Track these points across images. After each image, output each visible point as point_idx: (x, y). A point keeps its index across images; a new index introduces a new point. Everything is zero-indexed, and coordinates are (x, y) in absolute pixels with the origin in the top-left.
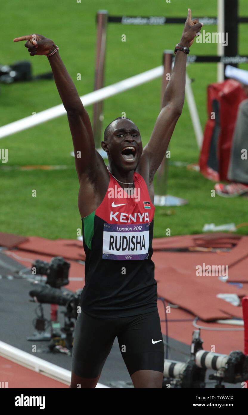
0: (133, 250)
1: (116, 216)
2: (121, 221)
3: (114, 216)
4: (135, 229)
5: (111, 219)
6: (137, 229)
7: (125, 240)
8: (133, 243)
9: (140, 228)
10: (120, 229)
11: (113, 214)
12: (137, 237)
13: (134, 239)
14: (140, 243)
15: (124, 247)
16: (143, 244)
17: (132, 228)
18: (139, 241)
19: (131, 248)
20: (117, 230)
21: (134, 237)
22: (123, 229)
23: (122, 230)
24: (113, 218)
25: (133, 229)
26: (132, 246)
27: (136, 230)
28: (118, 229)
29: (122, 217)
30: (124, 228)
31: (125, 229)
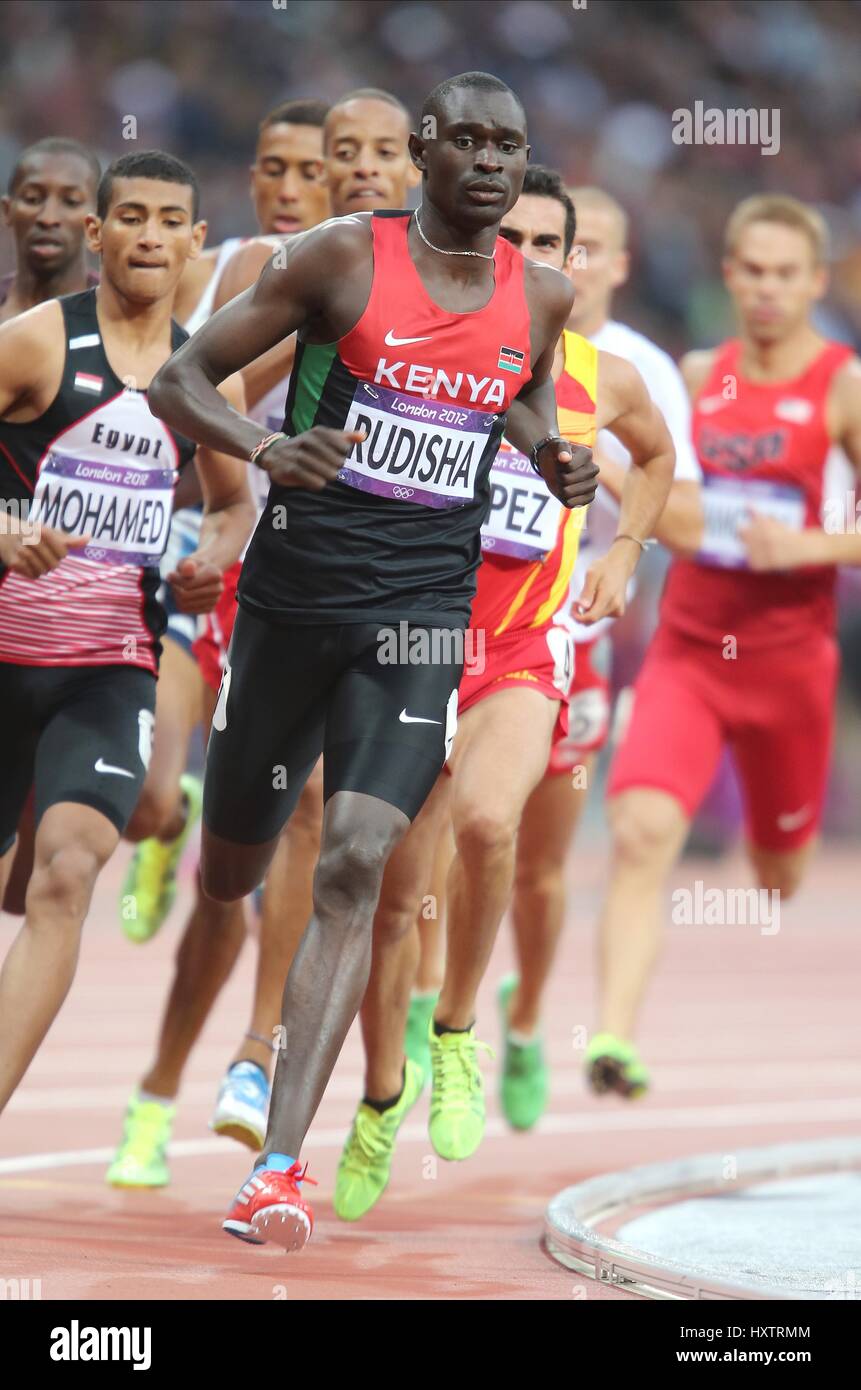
0: (424, 478)
1: (394, 373)
2: (409, 387)
3: (389, 373)
4: (444, 417)
5: (378, 380)
6: (450, 418)
7: (406, 441)
8: (431, 457)
9: (461, 417)
10: (402, 407)
11: (387, 367)
12: (449, 441)
13: (436, 444)
14: (453, 462)
15: (398, 464)
16: (464, 468)
17: (435, 412)
18: (451, 455)
19: (421, 472)
20: (393, 407)
21: (437, 439)
22: (410, 410)
23: (406, 409)
24: (384, 377)
25: (437, 415)
26: (424, 464)
27: (447, 420)
28: (396, 405)
29: (412, 377)
30: (413, 408)
31: (415, 410)
